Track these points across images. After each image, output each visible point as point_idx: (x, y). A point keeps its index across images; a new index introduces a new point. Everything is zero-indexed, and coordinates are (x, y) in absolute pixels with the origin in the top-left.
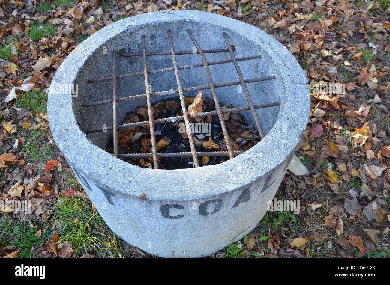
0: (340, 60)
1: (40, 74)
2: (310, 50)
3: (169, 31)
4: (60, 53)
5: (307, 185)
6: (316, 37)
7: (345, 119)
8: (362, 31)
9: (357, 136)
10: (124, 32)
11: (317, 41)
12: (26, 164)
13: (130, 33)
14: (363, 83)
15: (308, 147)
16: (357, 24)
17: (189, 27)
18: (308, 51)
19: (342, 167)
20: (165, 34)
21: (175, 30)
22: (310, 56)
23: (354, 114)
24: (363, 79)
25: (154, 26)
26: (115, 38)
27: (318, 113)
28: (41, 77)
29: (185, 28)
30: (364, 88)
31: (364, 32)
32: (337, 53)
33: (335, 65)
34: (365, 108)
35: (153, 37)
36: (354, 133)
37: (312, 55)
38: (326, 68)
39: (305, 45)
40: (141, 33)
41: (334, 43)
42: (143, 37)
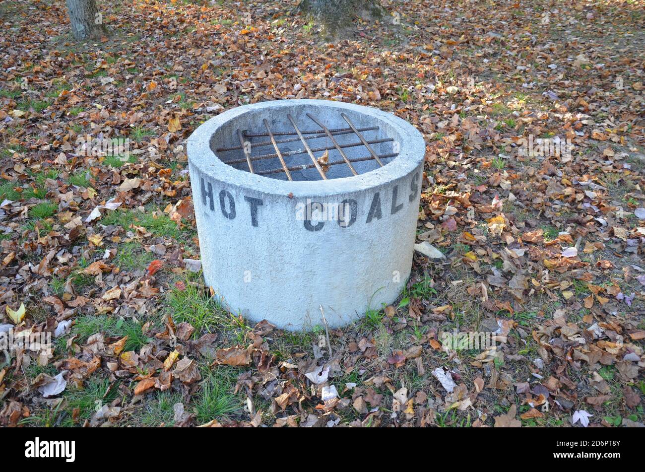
0: (469, 169)
1: (127, 195)
2: (435, 162)
3: (289, 116)
4: (147, 176)
5: (444, 266)
6: (440, 150)
7: (479, 215)
8: (489, 144)
9: (493, 226)
10: (248, 113)
11: (441, 154)
12: (120, 272)
13: (253, 115)
14: (496, 184)
15: (442, 239)
16: (485, 140)
17: (309, 112)
18: (433, 163)
19: (481, 252)
20: (284, 119)
21: (295, 115)
22: (436, 168)
23: (488, 208)
24: (495, 181)
25: (275, 110)
26: (240, 117)
27: (449, 211)
28: (127, 198)
29: (304, 113)
30: (498, 190)
31: (491, 144)
32: (464, 163)
33: (464, 172)
34: (498, 201)
35: (274, 122)
36: (490, 224)
37: (438, 166)
38: (454, 175)
39: (429, 158)
40: (263, 116)
41: (461, 155)
42: (264, 120)
